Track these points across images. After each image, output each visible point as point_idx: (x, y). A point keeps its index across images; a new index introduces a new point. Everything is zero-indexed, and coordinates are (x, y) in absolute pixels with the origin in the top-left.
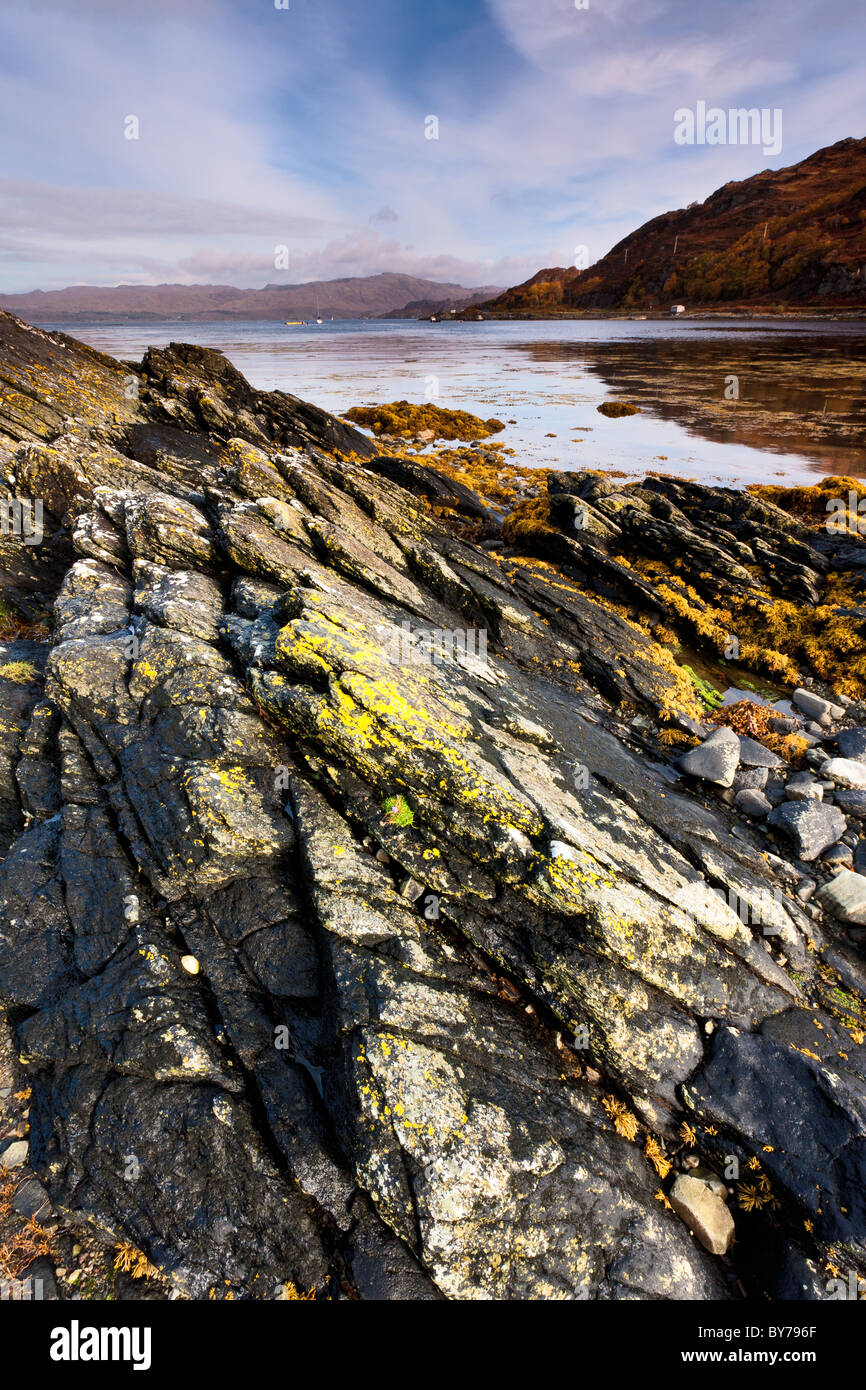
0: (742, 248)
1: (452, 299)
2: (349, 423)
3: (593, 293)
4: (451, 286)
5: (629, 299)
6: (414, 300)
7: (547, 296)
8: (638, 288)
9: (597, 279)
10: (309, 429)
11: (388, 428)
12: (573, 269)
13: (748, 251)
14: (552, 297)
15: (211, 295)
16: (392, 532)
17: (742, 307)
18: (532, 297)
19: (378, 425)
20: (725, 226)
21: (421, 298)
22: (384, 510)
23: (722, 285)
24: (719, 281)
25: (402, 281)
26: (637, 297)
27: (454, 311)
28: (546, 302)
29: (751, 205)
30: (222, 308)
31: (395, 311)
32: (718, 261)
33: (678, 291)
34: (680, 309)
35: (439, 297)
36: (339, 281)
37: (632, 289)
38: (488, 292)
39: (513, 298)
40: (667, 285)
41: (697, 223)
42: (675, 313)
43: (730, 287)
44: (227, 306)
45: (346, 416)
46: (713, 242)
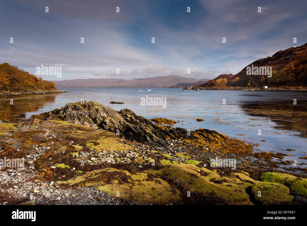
0: (285, 69)
1: (192, 83)
2: (151, 121)
3: (237, 82)
4: (192, 79)
5: (249, 84)
6: (179, 83)
7: (222, 83)
8: (252, 81)
9: (238, 78)
10: (145, 122)
11: (158, 122)
12: (231, 75)
13: (288, 70)
14: (223, 83)
15: (116, 82)
16: (151, 129)
17: (287, 87)
18: (217, 83)
19: (156, 122)
20: (279, 63)
21: (182, 82)
22: (150, 127)
23: (280, 80)
24: (279, 79)
25: (176, 78)
26: (251, 83)
27: (192, 87)
28: (221, 85)
29: (287, 57)
30: (119, 85)
31: (173, 86)
32: (278, 73)
33: (265, 82)
34: (266, 87)
35: (188, 82)
36: (156, 77)
37: (250, 81)
38: (204, 81)
39: (211, 83)
40: (261, 80)
41: (270, 62)
42: (264, 88)
43: (283, 81)
44: (121, 84)
45: (151, 120)
46: (276, 68)
